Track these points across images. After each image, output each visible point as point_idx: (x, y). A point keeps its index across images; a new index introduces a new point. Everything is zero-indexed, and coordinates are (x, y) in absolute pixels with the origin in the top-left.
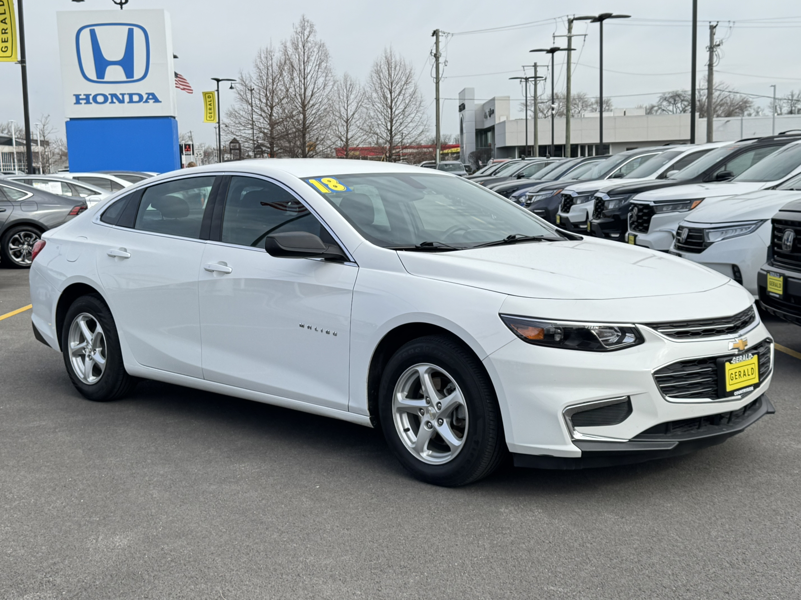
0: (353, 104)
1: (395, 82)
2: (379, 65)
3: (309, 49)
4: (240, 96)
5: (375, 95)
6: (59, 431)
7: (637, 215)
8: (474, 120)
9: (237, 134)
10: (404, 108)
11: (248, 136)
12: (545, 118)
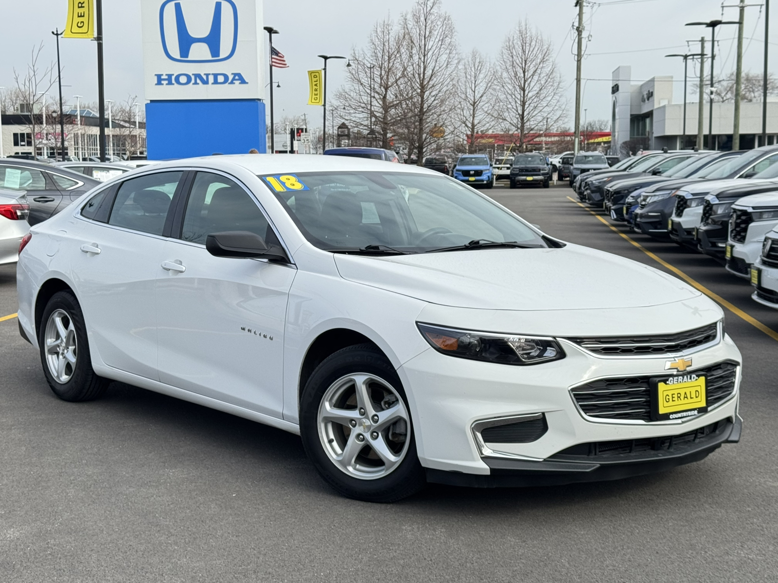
0: (481, 84)
1: (529, 60)
2: (511, 40)
3: (432, 22)
4: (351, 75)
5: (505, 75)
6: (14, 429)
7: (736, 223)
8: (629, 104)
9: (346, 118)
10: (538, 89)
11: (357, 121)
12: (723, 101)
